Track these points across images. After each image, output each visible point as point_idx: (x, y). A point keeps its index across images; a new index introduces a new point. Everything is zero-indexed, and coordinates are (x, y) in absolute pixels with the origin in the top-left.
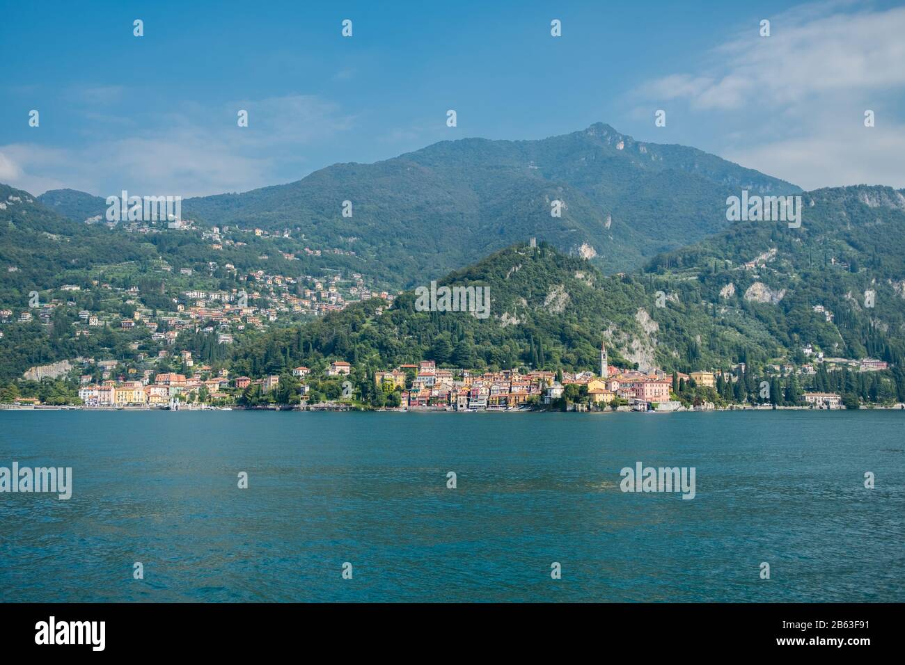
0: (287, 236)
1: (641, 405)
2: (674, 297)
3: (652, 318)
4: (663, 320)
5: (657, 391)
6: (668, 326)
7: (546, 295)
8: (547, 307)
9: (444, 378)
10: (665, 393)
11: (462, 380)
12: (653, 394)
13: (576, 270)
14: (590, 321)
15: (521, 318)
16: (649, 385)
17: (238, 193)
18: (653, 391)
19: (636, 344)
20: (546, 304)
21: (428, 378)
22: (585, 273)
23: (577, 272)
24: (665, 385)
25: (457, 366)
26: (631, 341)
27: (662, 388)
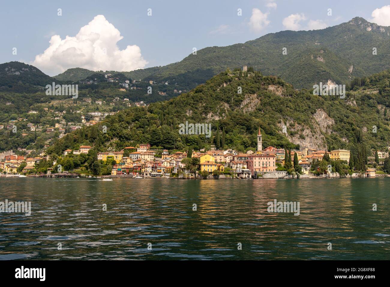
0: (167, 84)
1: (246, 174)
2: (352, 103)
3: (329, 116)
4: (338, 117)
5: (265, 163)
6: (341, 121)
7: (242, 101)
8: (242, 109)
9: (145, 156)
10: (272, 165)
11: (161, 157)
12: (261, 165)
13: (269, 84)
14: (270, 117)
15: (222, 116)
16: (257, 159)
17: (162, 66)
18: (261, 163)
19: (307, 132)
20: (242, 106)
21: (136, 155)
22: (276, 87)
23: (270, 86)
24: (271, 159)
25: (162, 147)
26: (303, 130)
27: (269, 161)
